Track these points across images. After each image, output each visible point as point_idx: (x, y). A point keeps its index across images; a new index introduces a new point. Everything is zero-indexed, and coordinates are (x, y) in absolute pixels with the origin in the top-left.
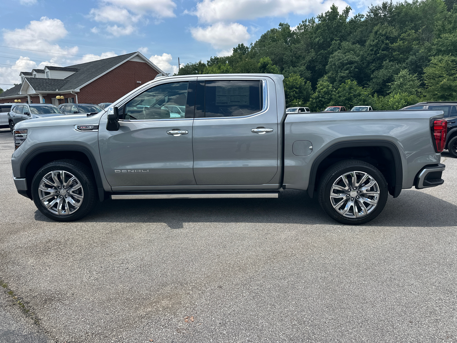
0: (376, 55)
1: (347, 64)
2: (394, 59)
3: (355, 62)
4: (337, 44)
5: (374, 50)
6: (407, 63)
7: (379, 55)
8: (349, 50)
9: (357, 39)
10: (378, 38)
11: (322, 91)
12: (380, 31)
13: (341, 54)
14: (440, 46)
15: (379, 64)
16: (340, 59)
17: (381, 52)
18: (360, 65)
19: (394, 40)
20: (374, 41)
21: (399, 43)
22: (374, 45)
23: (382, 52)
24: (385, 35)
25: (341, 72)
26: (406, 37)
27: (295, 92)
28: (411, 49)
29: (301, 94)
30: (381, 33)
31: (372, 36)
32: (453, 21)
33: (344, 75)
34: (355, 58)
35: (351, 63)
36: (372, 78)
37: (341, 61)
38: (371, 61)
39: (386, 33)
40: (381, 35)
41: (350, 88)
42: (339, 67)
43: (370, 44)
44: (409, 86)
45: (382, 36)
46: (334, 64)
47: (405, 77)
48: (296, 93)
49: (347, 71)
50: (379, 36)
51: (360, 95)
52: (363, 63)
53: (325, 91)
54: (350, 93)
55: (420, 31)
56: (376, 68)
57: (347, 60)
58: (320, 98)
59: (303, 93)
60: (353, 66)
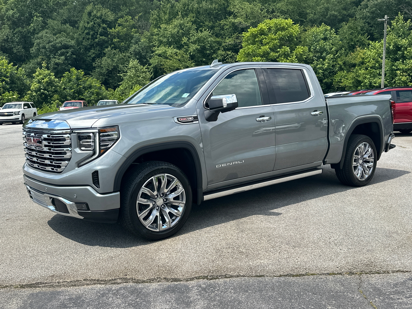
0: (94, 40)
1: (60, 48)
2: (115, 46)
3: (71, 46)
4: (40, 21)
5: (91, 34)
6: (130, 53)
7: (97, 40)
8: (59, 30)
9: (65, 18)
10: (92, 19)
11: (43, 82)
12: (95, 12)
13: (51, 35)
14: (160, 37)
15: (99, 51)
16: (50, 42)
17: (99, 37)
18: (78, 51)
19: (111, 25)
20: (88, 23)
21: (118, 29)
22: (89, 28)
23: (101, 37)
24: (100, 18)
25: (55, 58)
26: (124, 23)
27: (5, 83)
28: (132, 37)
29: (13, 85)
30: (95, 15)
31: (85, 17)
32: (168, 12)
33: (60, 61)
34: (70, 42)
35: (66, 47)
36: (95, 67)
37: (52, 43)
38: (89, 46)
39: (102, 15)
40: (96, 17)
41: (78, 79)
42: (51, 52)
43: (85, 26)
44: (142, 78)
45: (98, 18)
46: (44, 47)
47: (137, 67)
48: (7, 83)
49: (63, 57)
50: (94, 18)
51: (90, 87)
52: (80, 49)
53: (47, 82)
54: (78, 85)
55: (137, 17)
56: (96, 55)
57: (61, 42)
58: (42, 90)
59: (15, 84)
60: (70, 51)
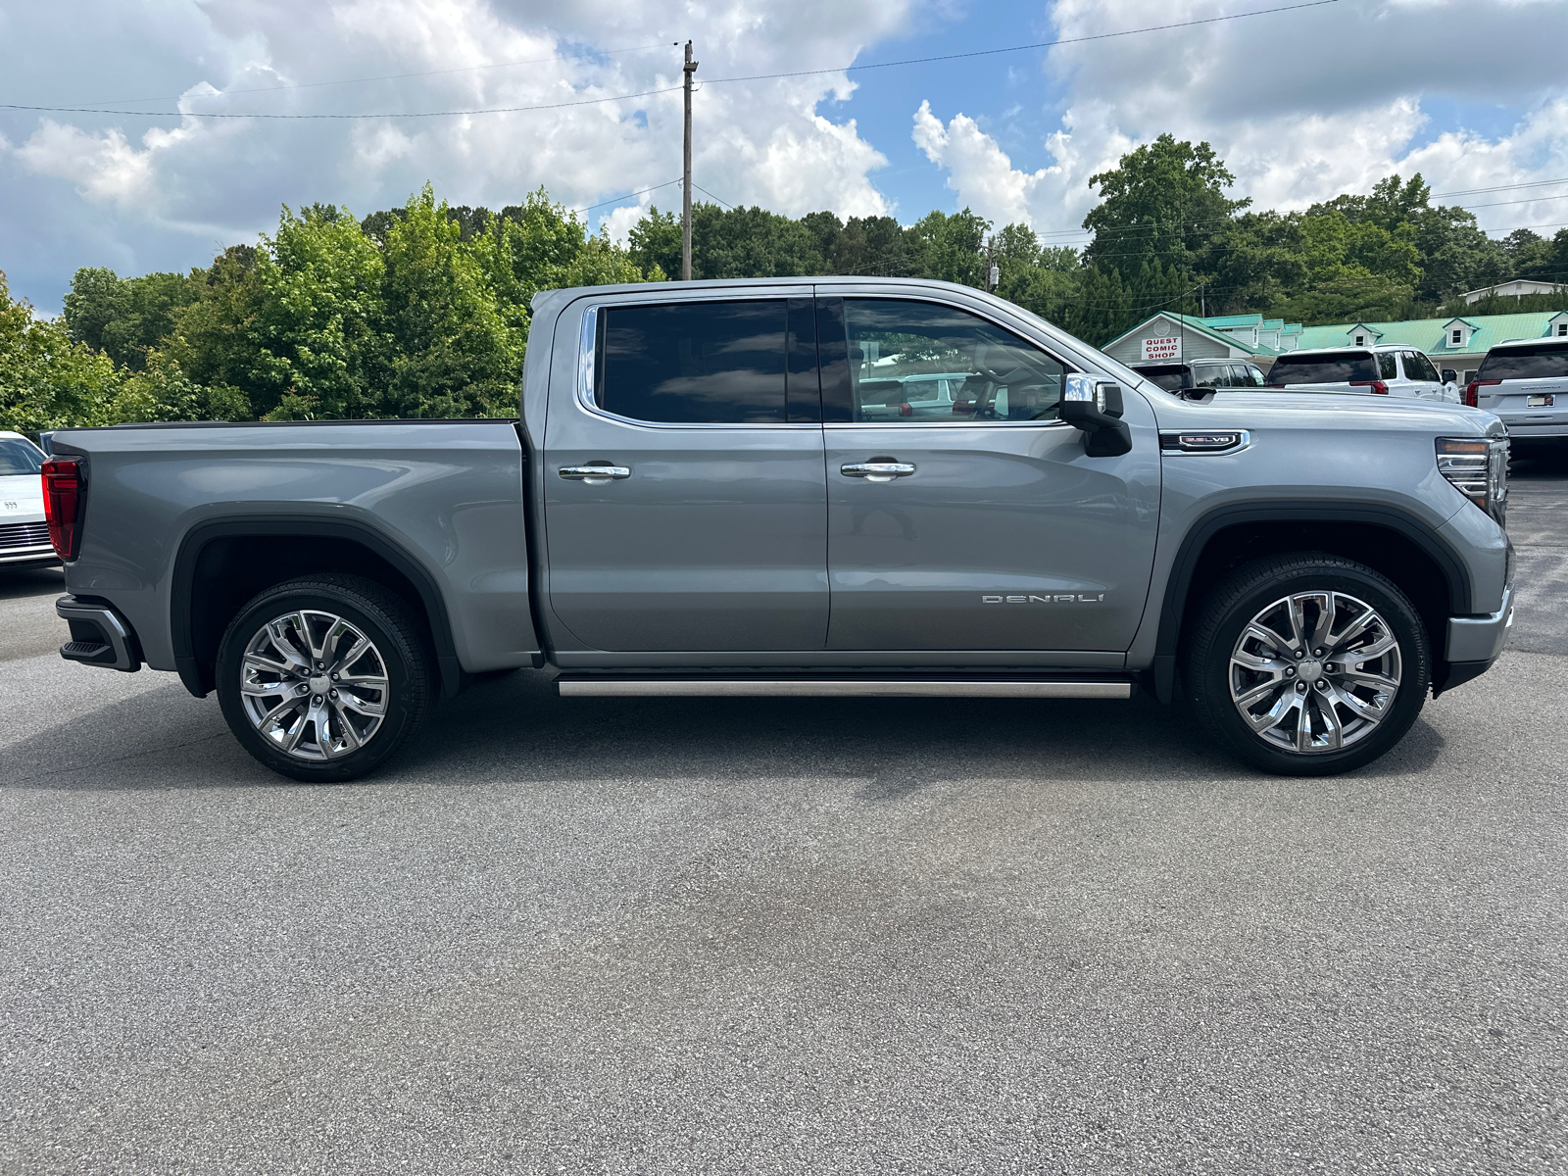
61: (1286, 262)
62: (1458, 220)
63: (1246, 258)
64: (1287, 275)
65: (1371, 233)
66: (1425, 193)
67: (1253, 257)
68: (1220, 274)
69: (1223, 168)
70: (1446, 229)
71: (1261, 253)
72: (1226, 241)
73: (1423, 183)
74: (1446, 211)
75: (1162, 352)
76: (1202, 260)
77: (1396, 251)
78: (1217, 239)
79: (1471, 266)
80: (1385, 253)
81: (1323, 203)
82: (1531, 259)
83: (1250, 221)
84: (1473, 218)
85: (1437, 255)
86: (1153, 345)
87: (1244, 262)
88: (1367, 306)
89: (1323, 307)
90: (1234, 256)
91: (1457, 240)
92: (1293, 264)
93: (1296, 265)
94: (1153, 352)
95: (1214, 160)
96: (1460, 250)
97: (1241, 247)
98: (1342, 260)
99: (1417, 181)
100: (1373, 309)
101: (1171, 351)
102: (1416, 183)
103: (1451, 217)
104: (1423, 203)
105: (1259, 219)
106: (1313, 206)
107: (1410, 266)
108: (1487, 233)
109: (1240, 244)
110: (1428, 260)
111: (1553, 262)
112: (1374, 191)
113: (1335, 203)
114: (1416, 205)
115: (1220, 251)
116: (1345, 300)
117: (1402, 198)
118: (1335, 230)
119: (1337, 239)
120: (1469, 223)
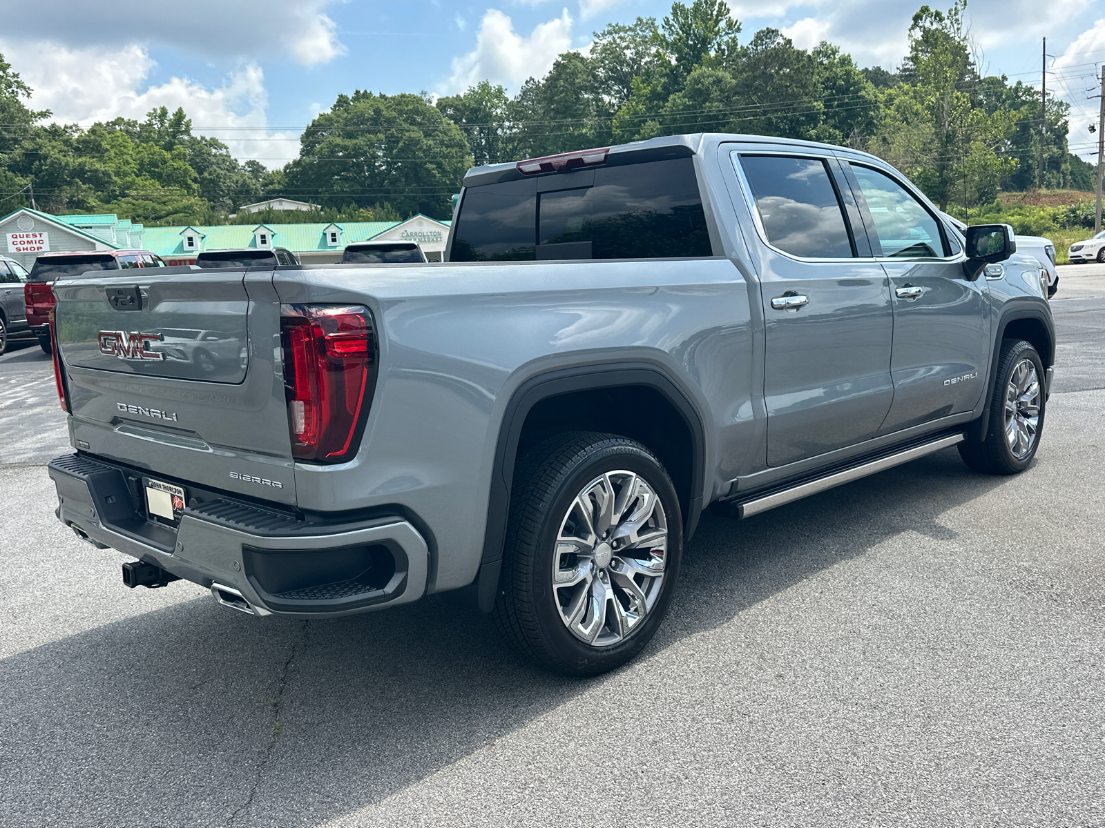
61: (97, 171)
62: (216, 148)
63: (60, 164)
64: (98, 182)
65: (155, 152)
66: (188, 124)
67: (67, 164)
68: (37, 176)
69: (19, 80)
70: (209, 154)
71: (73, 161)
72: (38, 147)
73: (185, 115)
74: (206, 141)
75: (29, 246)
76: (17, 163)
77: (177, 169)
78: (27, 144)
79: (231, 185)
80: (169, 170)
81: (104, 122)
82: (272, 183)
83: (56, 131)
84: (226, 148)
85: (206, 174)
86: (19, 240)
87: (57, 168)
88: (176, 212)
89: (140, 211)
90: (48, 161)
91: (218, 164)
92: (103, 172)
93: (106, 173)
94: (19, 246)
95: (10, 71)
96: (222, 172)
97: (54, 154)
98: (135, 173)
99: (181, 114)
100: (181, 215)
101: (38, 245)
102: (180, 116)
103: (211, 145)
104: (187, 132)
105: (64, 130)
106: (95, 124)
107: (190, 182)
108: (238, 160)
109: (51, 150)
110: (200, 178)
111: (286, 187)
112: (148, 118)
113: (114, 123)
114: (182, 133)
115: (32, 156)
116: (157, 207)
117: (171, 126)
118: (125, 147)
119: (128, 154)
120: (224, 151)
